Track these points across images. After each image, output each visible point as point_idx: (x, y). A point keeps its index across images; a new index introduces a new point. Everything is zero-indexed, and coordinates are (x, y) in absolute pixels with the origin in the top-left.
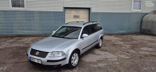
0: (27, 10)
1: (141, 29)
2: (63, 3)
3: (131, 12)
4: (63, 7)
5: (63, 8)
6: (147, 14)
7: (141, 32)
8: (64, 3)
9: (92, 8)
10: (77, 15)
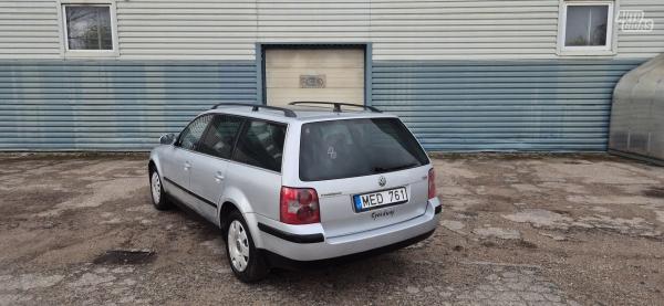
0: (123, 58)
1: (608, 132)
2: (254, 29)
3: (553, 57)
4: (256, 44)
5: (254, 46)
6: (638, 64)
7: (607, 149)
8: (261, 29)
9: (374, 46)
10: (312, 73)
